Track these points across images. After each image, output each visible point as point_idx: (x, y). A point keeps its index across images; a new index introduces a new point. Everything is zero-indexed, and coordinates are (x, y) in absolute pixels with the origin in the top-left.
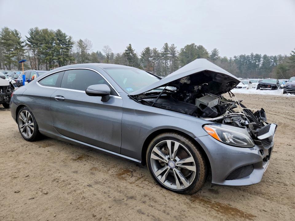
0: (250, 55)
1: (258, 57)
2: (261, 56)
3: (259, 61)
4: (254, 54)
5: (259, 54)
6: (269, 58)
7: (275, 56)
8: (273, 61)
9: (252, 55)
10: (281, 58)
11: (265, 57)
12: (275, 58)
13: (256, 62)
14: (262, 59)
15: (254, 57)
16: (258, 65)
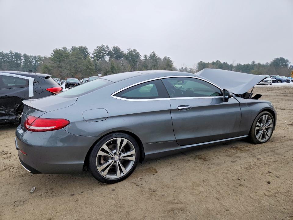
0: (9, 52)
1: (17, 55)
2: (21, 55)
3: (21, 60)
4: (14, 52)
5: (19, 52)
6: (29, 57)
7: (35, 56)
8: (33, 60)
9: (11, 53)
10: (41, 58)
11: (25, 56)
12: (35, 57)
13: (17, 60)
14: (23, 58)
15: (13, 55)
16: (20, 63)
